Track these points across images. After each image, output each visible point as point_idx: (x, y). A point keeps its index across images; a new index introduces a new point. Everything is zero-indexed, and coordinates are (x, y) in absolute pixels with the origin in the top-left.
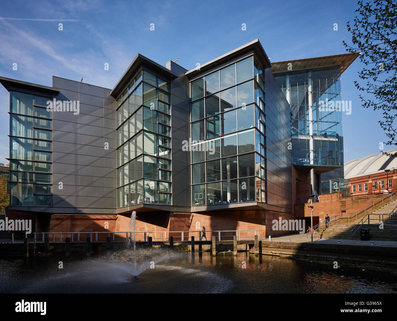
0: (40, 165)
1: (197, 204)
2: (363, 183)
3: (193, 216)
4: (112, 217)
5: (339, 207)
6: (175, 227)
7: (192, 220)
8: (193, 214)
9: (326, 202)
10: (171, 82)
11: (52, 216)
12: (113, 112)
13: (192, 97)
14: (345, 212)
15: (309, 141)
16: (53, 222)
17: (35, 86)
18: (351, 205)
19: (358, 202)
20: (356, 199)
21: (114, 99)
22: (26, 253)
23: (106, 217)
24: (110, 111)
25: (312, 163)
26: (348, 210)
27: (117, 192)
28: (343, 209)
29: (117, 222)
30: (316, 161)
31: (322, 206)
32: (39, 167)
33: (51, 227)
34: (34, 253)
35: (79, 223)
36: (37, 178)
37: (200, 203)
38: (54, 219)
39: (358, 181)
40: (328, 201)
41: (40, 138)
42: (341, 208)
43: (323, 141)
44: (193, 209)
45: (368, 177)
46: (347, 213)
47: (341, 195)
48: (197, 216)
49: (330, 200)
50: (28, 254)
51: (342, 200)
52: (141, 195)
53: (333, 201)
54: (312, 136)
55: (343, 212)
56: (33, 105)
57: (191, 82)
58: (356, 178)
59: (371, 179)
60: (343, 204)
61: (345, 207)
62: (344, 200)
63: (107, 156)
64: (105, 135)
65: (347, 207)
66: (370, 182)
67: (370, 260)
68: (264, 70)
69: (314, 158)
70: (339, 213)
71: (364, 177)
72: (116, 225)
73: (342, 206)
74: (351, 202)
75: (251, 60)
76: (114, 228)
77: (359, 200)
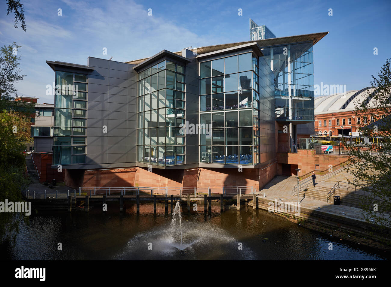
0: (76, 130)
1: (204, 160)
2: (327, 119)
3: (200, 170)
4: (132, 169)
5: (314, 162)
6: (187, 181)
7: (199, 174)
8: (201, 169)
9: (303, 155)
10: (186, 65)
11: (85, 171)
12: (136, 83)
13: (201, 75)
14: (319, 165)
15: (288, 100)
16: (86, 177)
17: (76, 67)
18: (323, 161)
19: (328, 159)
20: (327, 157)
21: (136, 72)
22: (70, 208)
23: (128, 170)
24: (133, 82)
25: (290, 118)
26: (321, 165)
27: (137, 149)
28: (317, 164)
29: (137, 173)
30: (293, 117)
31: (301, 159)
32: (76, 131)
33: (84, 181)
34: (75, 207)
35: (107, 176)
36: (74, 140)
37: (207, 160)
38: (87, 175)
39: (324, 117)
40: (305, 156)
41: (77, 108)
42: (315, 162)
43: (299, 100)
44: (201, 165)
45: (332, 114)
46: (320, 167)
47: (315, 152)
48: (203, 170)
49: (307, 155)
50: (71, 209)
51: (316, 156)
52: (155, 150)
53: (309, 156)
54: (290, 96)
55: (316, 165)
56: (73, 81)
57: (200, 63)
58: (322, 115)
59: (334, 116)
60: (317, 159)
61: (319, 162)
62: (318, 156)
63: (130, 119)
64: (128, 103)
65: (320, 162)
66: (334, 119)
67: (342, 227)
68: (259, 58)
69: (292, 114)
70: (314, 166)
71: (328, 115)
72: (135, 176)
73: (316, 161)
74: (323, 159)
75: (250, 55)
76: (134, 178)
77: (330, 158)
